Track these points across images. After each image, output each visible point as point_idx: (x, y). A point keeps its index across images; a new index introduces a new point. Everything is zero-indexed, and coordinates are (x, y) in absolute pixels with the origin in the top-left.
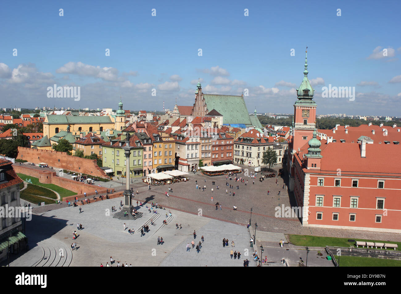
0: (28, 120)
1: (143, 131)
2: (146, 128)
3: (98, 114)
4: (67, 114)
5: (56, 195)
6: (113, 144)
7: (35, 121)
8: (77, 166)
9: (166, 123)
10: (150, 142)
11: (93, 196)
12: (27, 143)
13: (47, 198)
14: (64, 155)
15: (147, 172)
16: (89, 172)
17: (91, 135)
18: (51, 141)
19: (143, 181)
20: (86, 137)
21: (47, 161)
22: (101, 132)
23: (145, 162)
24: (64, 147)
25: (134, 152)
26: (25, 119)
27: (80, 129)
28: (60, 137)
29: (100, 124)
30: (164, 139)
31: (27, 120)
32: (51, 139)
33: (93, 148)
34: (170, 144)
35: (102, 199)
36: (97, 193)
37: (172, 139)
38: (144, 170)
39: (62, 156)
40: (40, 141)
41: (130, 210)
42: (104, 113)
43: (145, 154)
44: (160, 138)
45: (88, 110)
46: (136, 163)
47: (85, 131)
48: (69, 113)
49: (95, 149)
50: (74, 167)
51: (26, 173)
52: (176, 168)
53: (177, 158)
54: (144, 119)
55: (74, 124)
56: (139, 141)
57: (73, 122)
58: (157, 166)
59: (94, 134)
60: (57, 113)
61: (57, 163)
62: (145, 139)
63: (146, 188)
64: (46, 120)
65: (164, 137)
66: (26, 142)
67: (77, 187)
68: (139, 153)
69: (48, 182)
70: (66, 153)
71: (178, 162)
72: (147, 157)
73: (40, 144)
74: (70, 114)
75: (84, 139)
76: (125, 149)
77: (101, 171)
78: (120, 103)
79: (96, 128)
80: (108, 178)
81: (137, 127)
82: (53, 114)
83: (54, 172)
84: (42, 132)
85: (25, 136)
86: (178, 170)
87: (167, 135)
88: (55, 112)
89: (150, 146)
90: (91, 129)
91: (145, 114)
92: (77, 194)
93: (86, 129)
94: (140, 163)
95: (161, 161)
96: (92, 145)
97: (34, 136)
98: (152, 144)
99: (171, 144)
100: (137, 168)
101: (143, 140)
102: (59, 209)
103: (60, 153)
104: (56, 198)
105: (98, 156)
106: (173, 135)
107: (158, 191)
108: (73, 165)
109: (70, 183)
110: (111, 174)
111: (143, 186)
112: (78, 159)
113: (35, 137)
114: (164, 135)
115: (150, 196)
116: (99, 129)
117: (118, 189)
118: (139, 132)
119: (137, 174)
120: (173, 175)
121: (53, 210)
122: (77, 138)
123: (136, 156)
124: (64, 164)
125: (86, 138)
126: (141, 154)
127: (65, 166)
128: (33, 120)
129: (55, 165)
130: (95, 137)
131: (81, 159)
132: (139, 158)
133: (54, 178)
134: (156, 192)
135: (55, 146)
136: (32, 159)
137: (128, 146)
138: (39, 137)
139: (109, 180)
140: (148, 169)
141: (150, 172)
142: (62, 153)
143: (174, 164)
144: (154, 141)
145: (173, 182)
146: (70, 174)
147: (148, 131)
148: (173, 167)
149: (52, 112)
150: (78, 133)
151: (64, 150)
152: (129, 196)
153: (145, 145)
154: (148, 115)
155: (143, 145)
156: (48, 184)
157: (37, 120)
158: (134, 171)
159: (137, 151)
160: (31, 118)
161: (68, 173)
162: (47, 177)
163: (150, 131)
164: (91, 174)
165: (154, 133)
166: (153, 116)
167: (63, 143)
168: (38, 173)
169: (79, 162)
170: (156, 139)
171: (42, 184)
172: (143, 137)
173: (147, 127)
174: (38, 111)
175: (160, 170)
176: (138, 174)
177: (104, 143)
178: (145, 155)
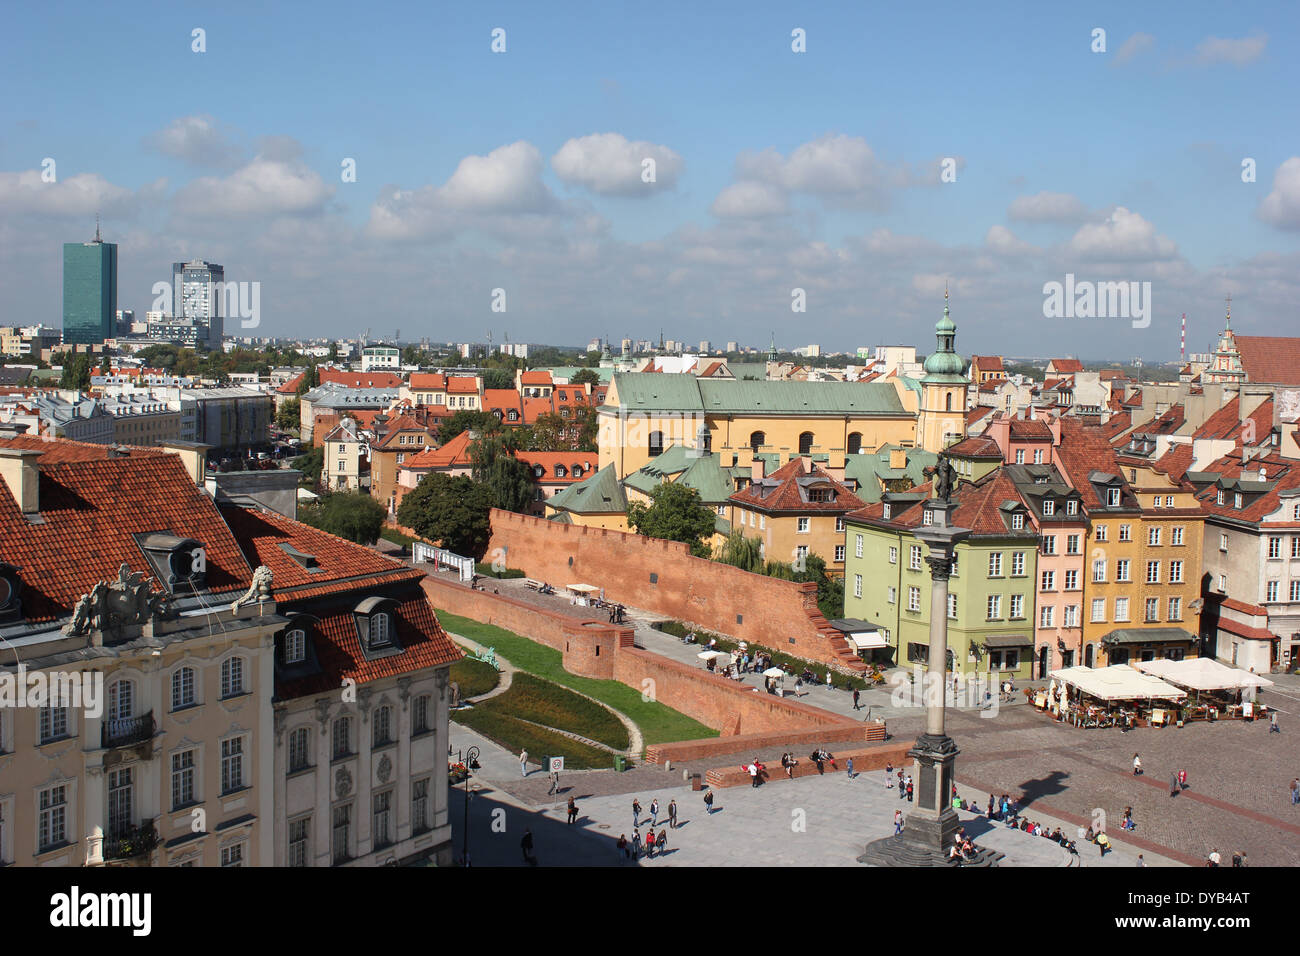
0: (542, 394)
1: (1041, 459)
2: (1057, 442)
3: (851, 372)
4: (709, 373)
5: (624, 730)
6: (893, 515)
7: (571, 401)
8: (729, 609)
9: (1167, 425)
10: (1074, 511)
11: (783, 750)
12: (529, 496)
13: (588, 741)
14: (676, 557)
15: (1055, 658)
16: (780, 639)
17: (802, 469)
18: (628, 490)
19: (1031, 699)
20: (778, 475)
21: (603, 576)
22: (850, 456)
23: (1043, 609)
24: (676, 519)
25: (992, 555)
26: (532, 390)
27: (757, 439)
28: (666, 475)
29: (847, 420)
30: (1145, 502)
31: (536, 395)
32: (627, 481)
33: (807, 530)
34: (1177, 525)
35: (821, 768)
36: (804, 739)
37: (1186, 501)
38: (1037, 649)
39: (667, 557)
40: (581, 491)
41: (939, 831)
42: (879, 368)
43: (1048, 569)
44: (1123, 495)
45: (816, 354)
46: (1001, 610)
47: (775, 450)
48: (715, 367)
49: (817, 535)
50: (714, 612)
51: (513, 625)
52: (1206, 649)
53: (1212, 602)
54: (1062, 399)
55: (729, 417)
56: (1019, 506)
57: (727, 406)
58: (1106, 631)
59: (813, 465)
60: (667, 364)
61: (645, 589)
62: (1050, 495)
63: (1042, 734)
64: (612, 397)
65: (1146, 491)
66: (526, 492)
67: (719, 705)
68: (1018, 564)
69: (597, 672)
70: (682, 547)
71: (1218, 616)
72: (1058, 582)
73: (580, 503)
74: (722, 372)
75: (765, 484)
76: (928, 539)
77: (833, 636)
78: (944, 323)
79: (829, 437)
80: (864, 675)
81: (1014, 438)
82: (650, 369)
83: (626, 627)
84: (595, 449)
85: (525, 463)
86: (1213, 657)
87: (1164, 482)
88: (659, 361)
89: (1073, 531)
90: (806, 440)
91: (1067, 377)
92: (716, 734)
93: (782, 438)
94: (1021, 611)
95: (1127, 607)
96: (803, 514)
97: (560, 467)
98: (1083, 522)
99: (1184, 525)
100: (1007, 635)
101: (1038, 500)
102: (625, 793)
103: (659, 544)
104: (624, 743)
105: (829, 566)
106: (1193, 483)
107: (1096, 757)
108: (711, 604)
109: (689, 681)
110: (881, 658)
111: (1026, 726)
112: (733, 576)
113: (566, 471)
114: (1145, 478)
115: (1047, 776)
116: (841, 442)
117: (903, 730)
118: (1023, 459)
119: (1003, 665)
120: (1184, 683)
121: (601, 795)
122: (740, 481)
123: (1001, 574)
124: (674, 597)
125: (778, 483)
126: (1026, 566)
127: (675, 604)
128: (564, 396)
129: (634, 597)
130: (817, 479)
131: (747, 579)
132: (1017, 587)
133: (624, 654)
134: (1089, 762)
135: (637, 512)
136: (544, 565)
137: (943, 523)
138: (583, 471)
139: (867, 681)
140: (1061, 644)
141: (1067, 659)
142: (666, 547)
143: (1192, 628)
144: (1092, 506)
145: (1180, 719)
146: (695, 642)
147: (1068, 457)
148: (1190, 643)
149: (645, 362)
150: (746, 458)
151: (677, 532)
152: (938, 767)
153: (1045, 523)
154: (1081, 379)
155: (1036, 522)
156: (596, 682)
157: (579, 395)
158: (989, 649)
159: (1006, 553)
160: (554, 387)
161: (688, 638)
162: (598, 648)
163: (1074, 458)
164: (789, 649)
165: (1097, 469)
166: (1108, 385)
167: (673, 500)
168: (561, 630)
169: (736, 588)
170: (1103, 495)
171: (574, 676)
172: (1040, 486)
173: (1062, 437)
174: (594, 359)
175: (1119, 654)
176: (1011, 663)
177: (857, 508)
178: (1045, 574)
